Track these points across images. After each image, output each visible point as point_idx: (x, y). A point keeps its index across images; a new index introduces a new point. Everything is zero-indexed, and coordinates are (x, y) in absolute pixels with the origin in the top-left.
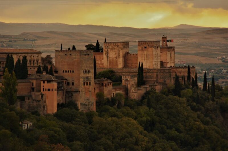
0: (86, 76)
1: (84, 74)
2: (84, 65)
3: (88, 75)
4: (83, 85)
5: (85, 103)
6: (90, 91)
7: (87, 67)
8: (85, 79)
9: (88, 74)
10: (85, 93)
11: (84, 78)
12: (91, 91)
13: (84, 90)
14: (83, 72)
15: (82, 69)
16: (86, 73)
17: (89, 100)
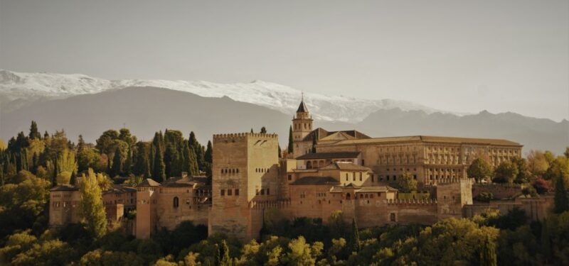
0: (227, 179)
1: (222, 176)
2: (224, 159)
3: (232, 177)
4: (220, 195)
5: (225, 226)
6: (236, 206)
7: (229, 163)
8: (225, 184)
9: (234, 175)
10: (224, 209)
11: (222, 183)
12: (238, 206)
13: (221, 203)
14: (220, 171)
15: (219, 168)
16: (228, 173)
17: (234, 221)
